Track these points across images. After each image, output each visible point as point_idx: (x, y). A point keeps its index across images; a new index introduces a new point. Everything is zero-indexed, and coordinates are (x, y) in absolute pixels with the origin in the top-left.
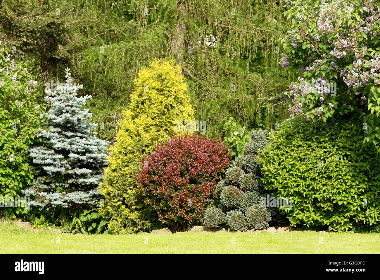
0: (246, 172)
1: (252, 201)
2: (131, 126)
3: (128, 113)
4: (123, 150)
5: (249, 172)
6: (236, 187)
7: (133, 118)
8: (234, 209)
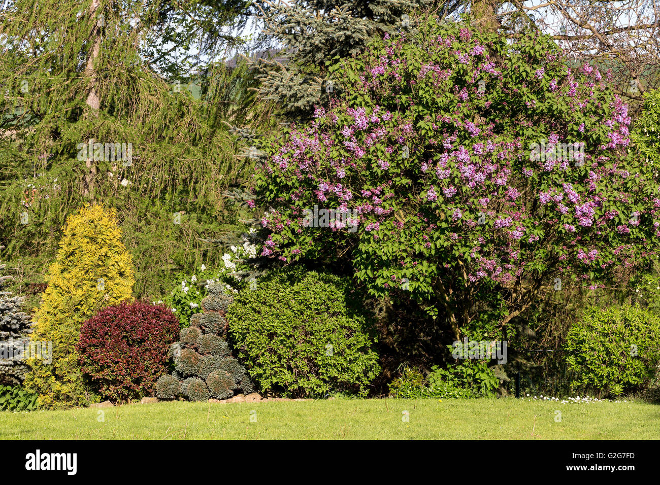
0: (204, 332)
1: (213, 366)
2: (60, 282)
3: (56, 267)
4: (51, 310)
5: (208, 333)
6: (194, 351)
7: (62, 272)
8: (191, 376)
